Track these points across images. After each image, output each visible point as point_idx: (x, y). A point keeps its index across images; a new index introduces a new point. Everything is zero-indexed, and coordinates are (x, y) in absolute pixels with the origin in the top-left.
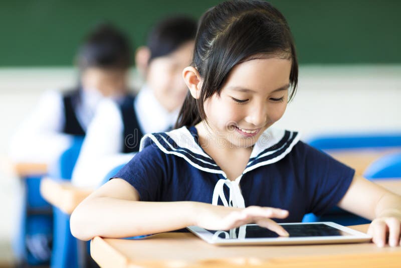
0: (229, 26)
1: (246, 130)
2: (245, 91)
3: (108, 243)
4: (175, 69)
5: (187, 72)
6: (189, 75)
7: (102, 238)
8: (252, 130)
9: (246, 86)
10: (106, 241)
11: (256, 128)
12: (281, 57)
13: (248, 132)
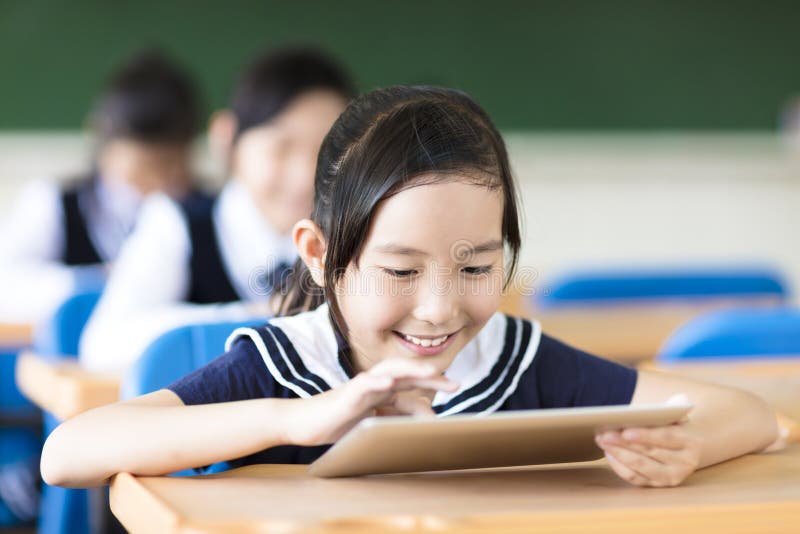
0: (370, 129)
1: (421, 338)
2: (406, 252)
3: (143, 484)
4: (285, 149)
5: (301, 231)
6: (306, 238)
7: (135, 476)
8: (432, 338)
9: (407, 243)
10: (140, 481)
11: (440, 332)
12: (475, 181)
13: (425, 343)
